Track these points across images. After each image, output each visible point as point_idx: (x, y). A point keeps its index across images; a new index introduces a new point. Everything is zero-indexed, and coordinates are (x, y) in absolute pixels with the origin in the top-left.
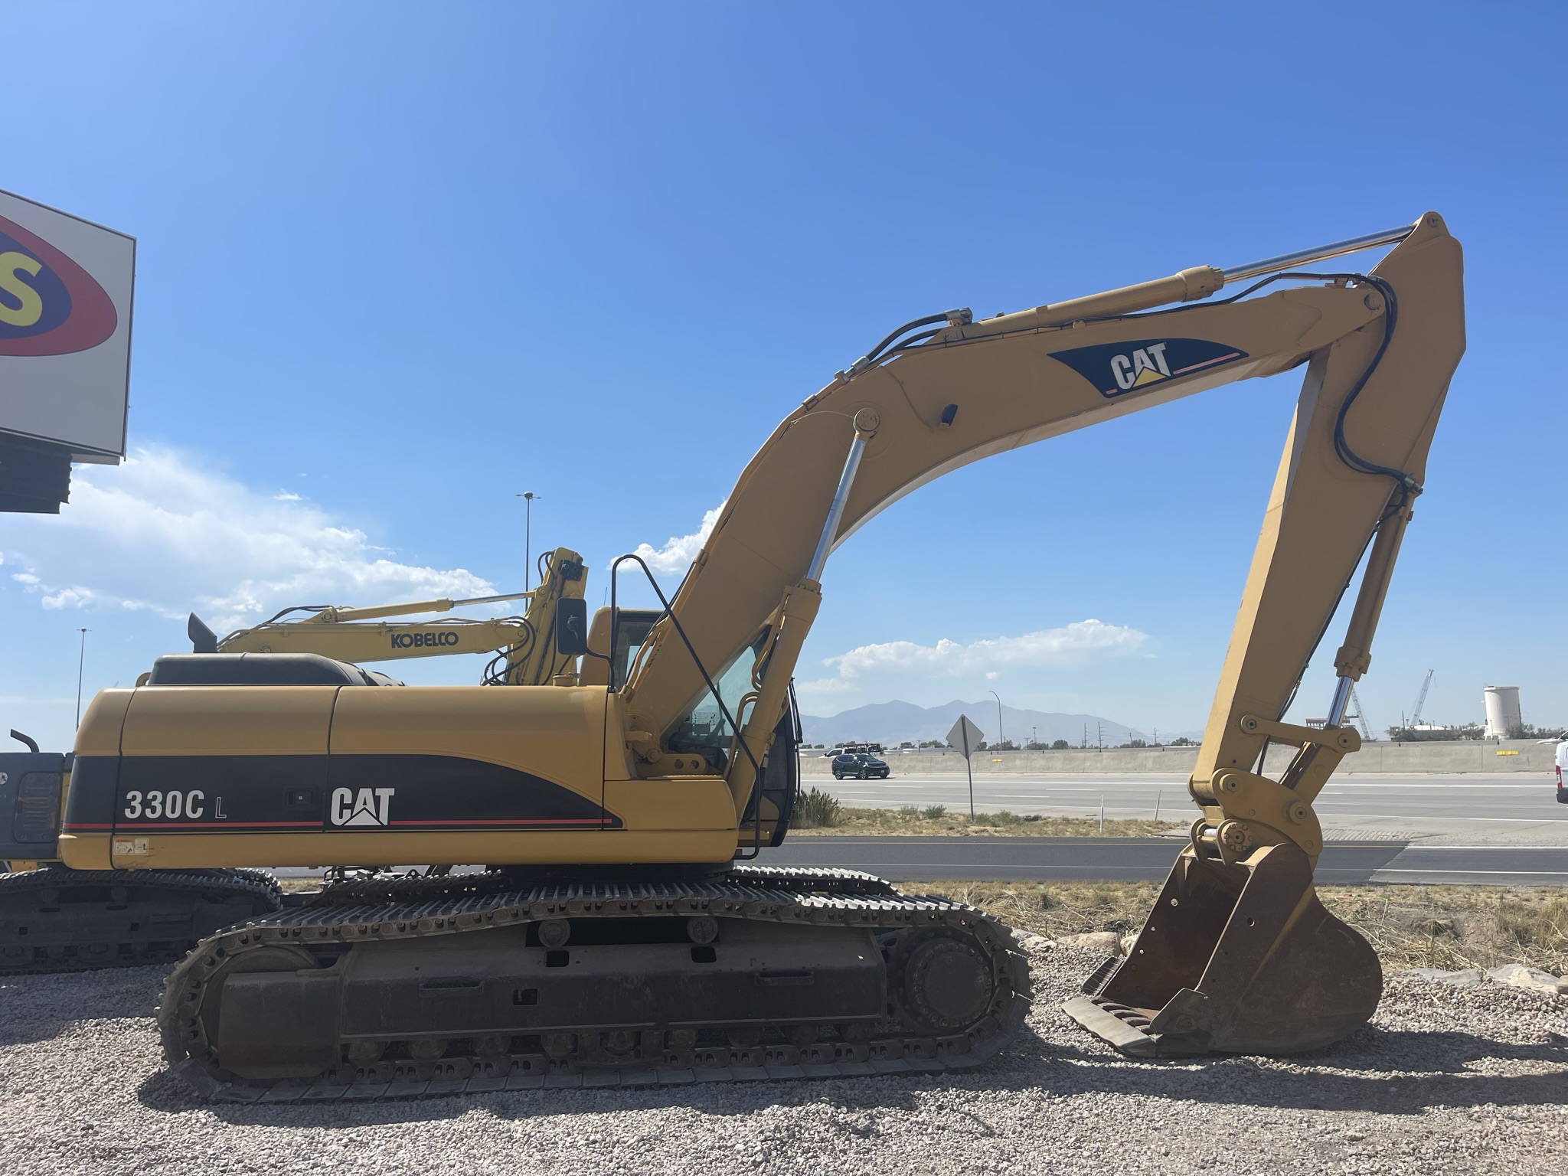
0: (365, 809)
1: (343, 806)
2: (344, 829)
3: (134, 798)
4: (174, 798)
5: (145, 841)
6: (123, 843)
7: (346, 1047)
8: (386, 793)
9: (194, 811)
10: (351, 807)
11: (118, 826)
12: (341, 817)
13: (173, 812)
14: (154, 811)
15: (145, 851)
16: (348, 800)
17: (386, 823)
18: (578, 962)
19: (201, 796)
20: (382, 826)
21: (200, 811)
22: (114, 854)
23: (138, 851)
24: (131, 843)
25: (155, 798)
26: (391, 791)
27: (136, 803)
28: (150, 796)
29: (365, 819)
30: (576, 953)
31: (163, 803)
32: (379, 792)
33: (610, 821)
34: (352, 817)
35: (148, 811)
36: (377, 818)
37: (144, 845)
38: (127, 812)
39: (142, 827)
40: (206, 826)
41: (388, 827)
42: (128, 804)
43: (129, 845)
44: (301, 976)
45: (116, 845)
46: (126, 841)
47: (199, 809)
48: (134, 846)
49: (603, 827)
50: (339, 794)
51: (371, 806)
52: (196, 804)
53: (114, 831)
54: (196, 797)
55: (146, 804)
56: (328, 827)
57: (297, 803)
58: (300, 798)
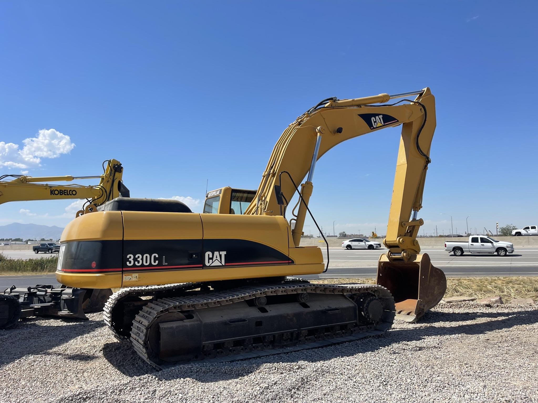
0: (217, 259)
1: (209, 259)
2: (210, 267)
3: (130, 257)
4: (147, 257)
5: (137, 275)
6: (127, 276)
7: (204, 346)
8: (223, 253)
9: (155, 262)
10: (212, 259)
11: (124, 269)
12: (209, 263)
13: (146, 262)
14: (139, 262)
15: (137, 279)
16: (211, 256)
17: (224, 265)
19: (157, 256)
20: (223, 266)
21: (157, 262)
22: (123, 281)
23: (134, 279)
24: (131, 276)
25: (139, 257)
26: (225, 253)
27: (131, 260)
28: (137, 257)
29: (217, 263)
31: (142, 259)
32: (221, 253)
33: (290, 261)
34: (212, 263)
35: (136, 263)
36: (221, 263)
37: (136, 277)
38: (128, 263)
39: (135, 269)
40: (159, 268)
41: (225, 266)
42: (128, 260)
43: (130, 277)
44: (186, 322)
45: (124, 277)
46: (129, 275)
48: (132, 277)
49: (289, 264)
50: (208, 254)
51: (219, 259)
52: (155, 259)
53: (123, 271)
54: (155, 256)
55: (135, 260)
56: (204, 267)
57: (193, 258)
58: (194, 256)
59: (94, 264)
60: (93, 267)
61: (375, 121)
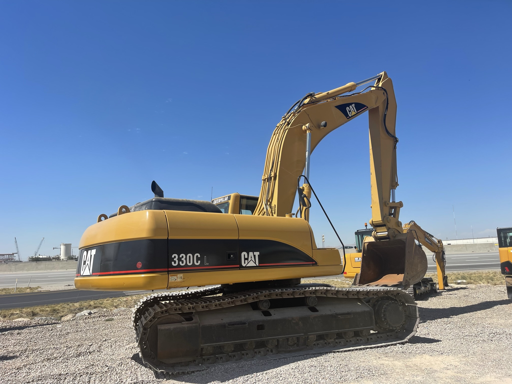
0: (251, 260)
1: (245, 259)
2: (247, 268)
3: (175, 257)
4: (190, 256)
5: (181, 275)
6: (173, 277)
8: (257, 254)
9: (197, 262)
10: (247, 259)
11: (169, 269)
12: (245, 263)
13: (190, 263)
14: (183, 262)
15: (182, 280)
16: (246, 257)
17: (258, 265)
18: (274, 314)
19: (199, 256)
20: (257, 266)
21: (199, 262)
22: (169, 282)
23: (179, 280)
24: (176, 276)
25: (183, 257)
27: (176, 259)
28: (181, 256)
29: (252, 264)
30: (272, 311)
31: (186, 259)
32: (255, 253)
33: (314, 263)
34: (248, 263)
35: (181, 262)
36: (255, 263)
37: (181, 277)
38: (173, 263)
39: (180, 270)
40: (201, 268)
41: (259, 266)
42: (173, 260)
43: (175, 277)
45: (170, 277)
47: (199, 261)
48: (177, 277)
49: (313, 265)
50: (244, 254)
51: (253, 259)
52: (198, 259)
53: (168, 272)
54: (197, 256)
55: (180, 259)
56: (241, 267)
57: (231, 258)
58: (232, 256)
59: (139, 265)
60: (139, 267)
61: (349, 110)
